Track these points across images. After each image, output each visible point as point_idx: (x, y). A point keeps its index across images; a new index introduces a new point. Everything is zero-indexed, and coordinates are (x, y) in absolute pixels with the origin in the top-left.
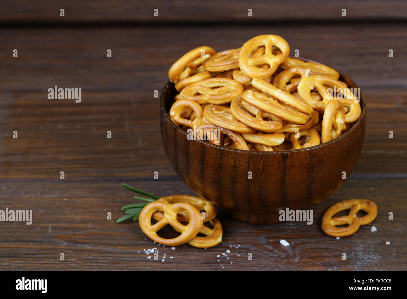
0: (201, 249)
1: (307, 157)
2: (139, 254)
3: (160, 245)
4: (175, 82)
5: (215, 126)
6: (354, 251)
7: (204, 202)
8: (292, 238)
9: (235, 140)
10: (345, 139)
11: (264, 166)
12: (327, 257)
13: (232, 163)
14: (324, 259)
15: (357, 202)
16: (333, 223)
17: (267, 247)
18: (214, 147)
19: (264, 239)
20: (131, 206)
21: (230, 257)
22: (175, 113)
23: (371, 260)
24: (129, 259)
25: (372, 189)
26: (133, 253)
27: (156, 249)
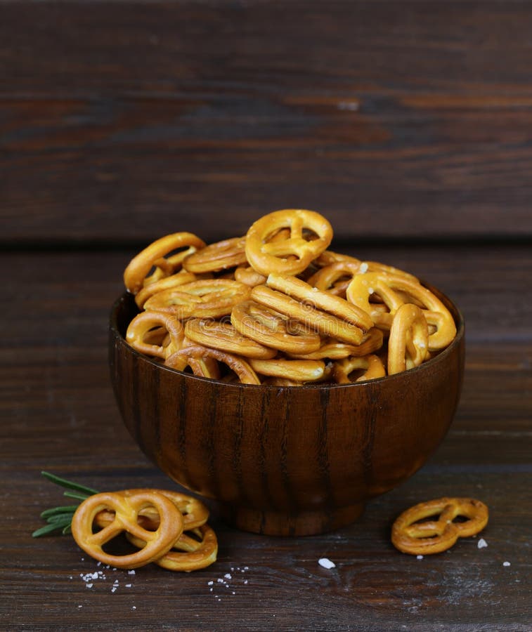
0: (180, 573)
1: (362, 398)
2: (71, 580)
3: (108, 567)
4: (135, 293)
5: (203, 348)
6: (447, 575)
7: (186, 498)
8: (339, 558)
9: (238, 370)
10: (427, 370)
11: (288, 411)
12: (401, 584)
13: (234, 409)
14: (396, 586)
15: (453, 502)
16: (412, 533)
17: (296, 570)
18: (201, 382)
19: (291, 559)
20: (57, 509)
21: (232, 584)
22: (136, 335)
23: (477, 589)
24: (53, 588)
25: (480, 486)
26: (60, 580)
27: (101, 573)
